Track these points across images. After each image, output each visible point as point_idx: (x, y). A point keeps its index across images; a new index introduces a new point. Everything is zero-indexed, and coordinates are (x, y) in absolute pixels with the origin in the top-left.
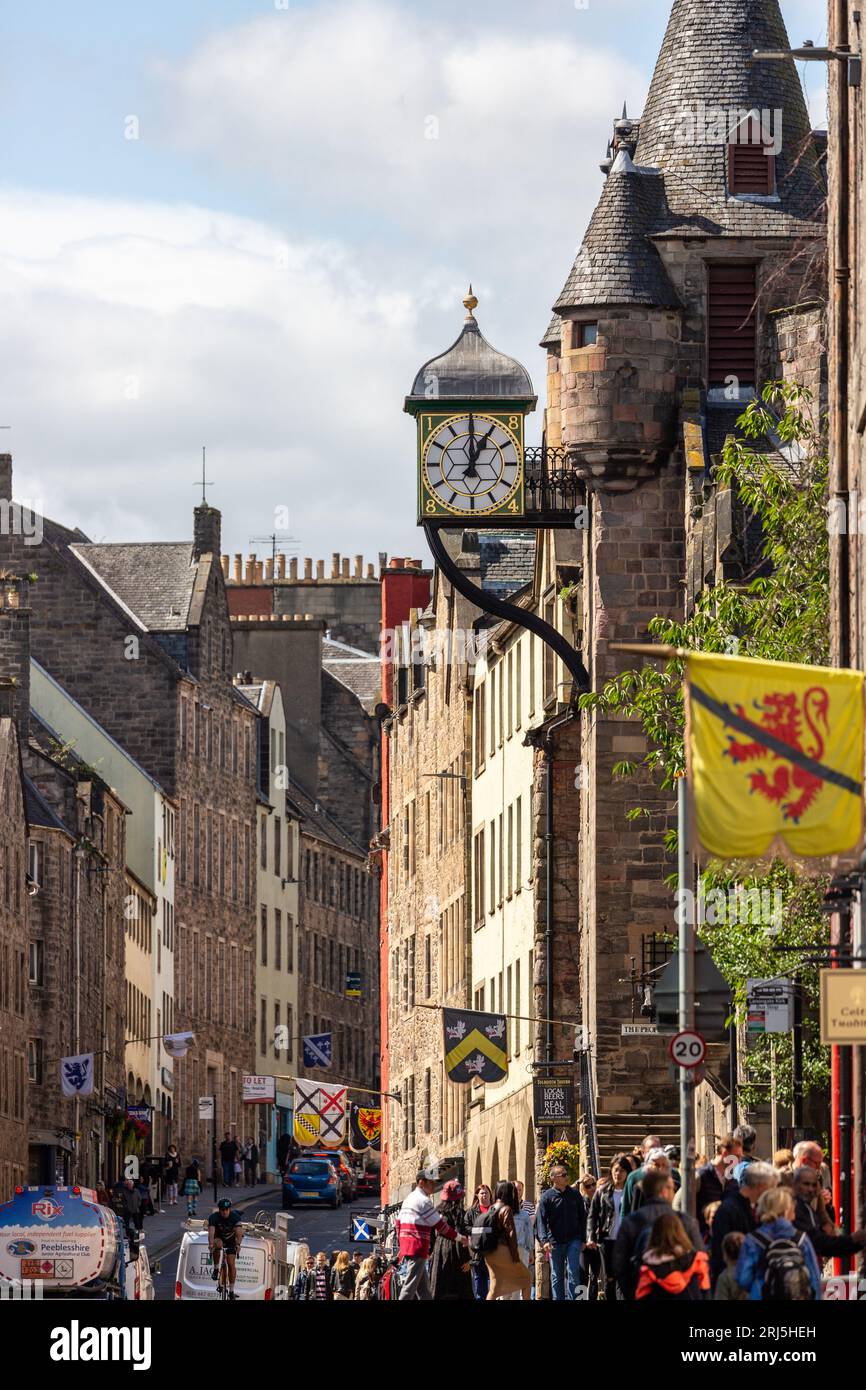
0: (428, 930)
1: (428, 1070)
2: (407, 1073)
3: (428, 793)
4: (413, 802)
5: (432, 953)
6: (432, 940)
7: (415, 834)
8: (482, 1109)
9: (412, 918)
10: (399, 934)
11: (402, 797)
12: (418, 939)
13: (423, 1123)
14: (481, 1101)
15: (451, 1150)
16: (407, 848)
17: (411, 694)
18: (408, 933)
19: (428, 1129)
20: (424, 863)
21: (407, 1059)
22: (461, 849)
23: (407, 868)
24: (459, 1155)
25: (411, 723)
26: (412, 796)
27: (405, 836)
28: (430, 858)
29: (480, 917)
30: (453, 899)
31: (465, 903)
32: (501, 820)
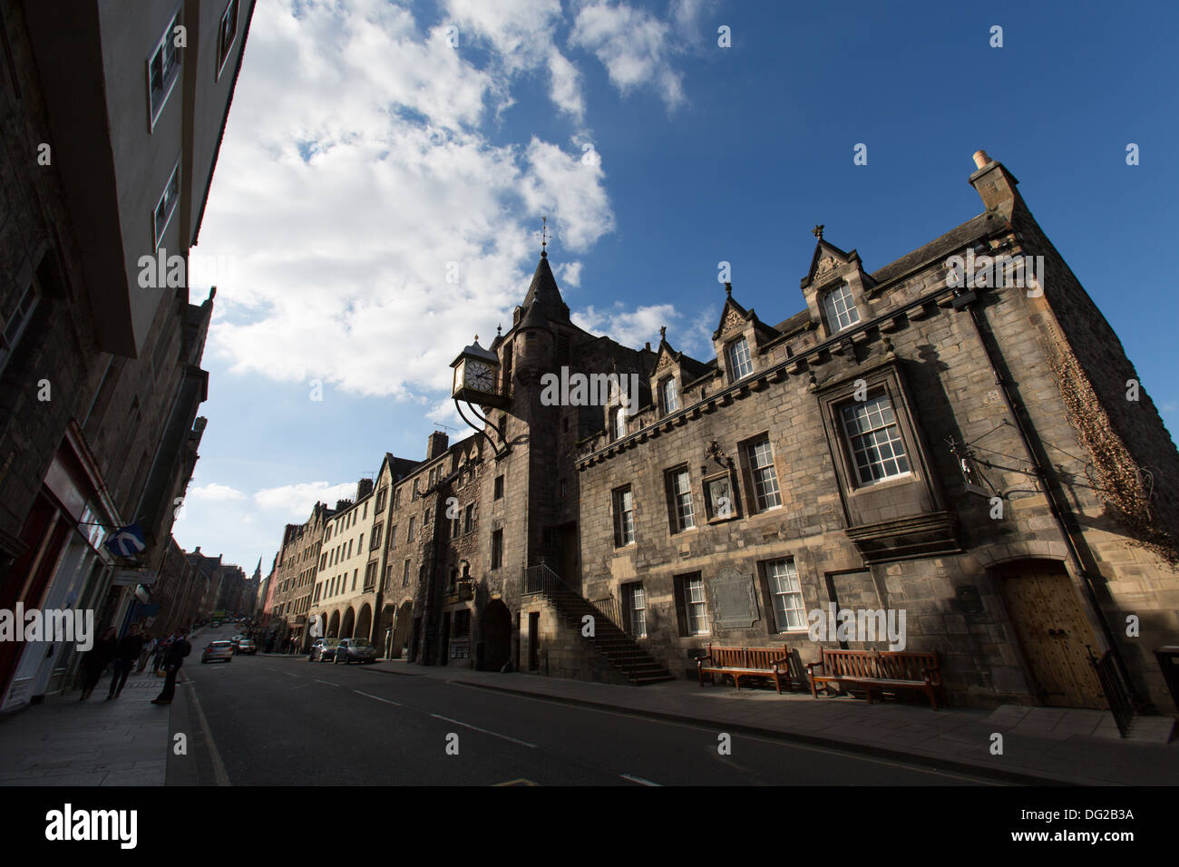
0: (295, 576)
1: (290, 602)
2: (282, 603)
3: (300, 554)
5: (296, 580)
6: (296, 578)
9: (290, 575)
10: (283, 579)
11: (289, 557)
12: (291, 579)
14: (317, 605)
17: (297, 537)
18: (287, 578)
20: (296, 566)
21: (282, 600)
25: (295, 543)
26: (294, 555)
28: (299, 564)
29: (323, 568)
30: (309, 568)
31: (315, 568)
32: (339, 547)
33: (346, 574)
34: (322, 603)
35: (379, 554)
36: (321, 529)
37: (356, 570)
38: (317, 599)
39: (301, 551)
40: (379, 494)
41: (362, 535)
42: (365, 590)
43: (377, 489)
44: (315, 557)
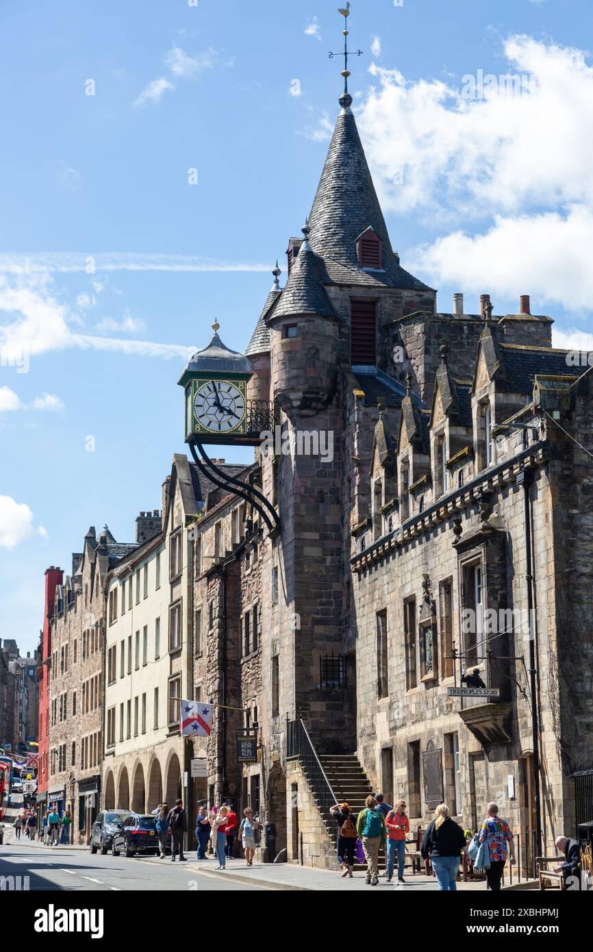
0: (75, 690)
1: (74, 743)
2: (62, 743)
3: (76, 641)
4: (67, 645)
5: (77, 699)
6: (77, 694)
7: (67, 656)
8: (114, 756)
9: (66, 686)
10: (57, 694)
11: (60, 645)
12: (69, 694)
13: (71, 762)
14: (113, 753)
15: (89, 773)
16: (62, 662)
17: (66, 605)
18: (63, 693)
19: (73, 764)
20: (73, 666)
21: (61, 738)
22: (101, 655)
23: (62, 669)
24: (98, 774)
25: (65, 617)
26: (67, 642)
27: (61, 658)
28: (77, 663)
29: (113, 680)
30: (93, 676)
31: (102, 676)
32: (130, 638)
33: (144, 695)
34: (120, 748)
35: (181, 663)
36: (101, 596)
37: (157, 690)
38: (112, 742)
39: (77, 635)
40: (173, 541)
41: (158, 620)
42: (171, 729)
43: (169, 530)
44: (100, 653)
